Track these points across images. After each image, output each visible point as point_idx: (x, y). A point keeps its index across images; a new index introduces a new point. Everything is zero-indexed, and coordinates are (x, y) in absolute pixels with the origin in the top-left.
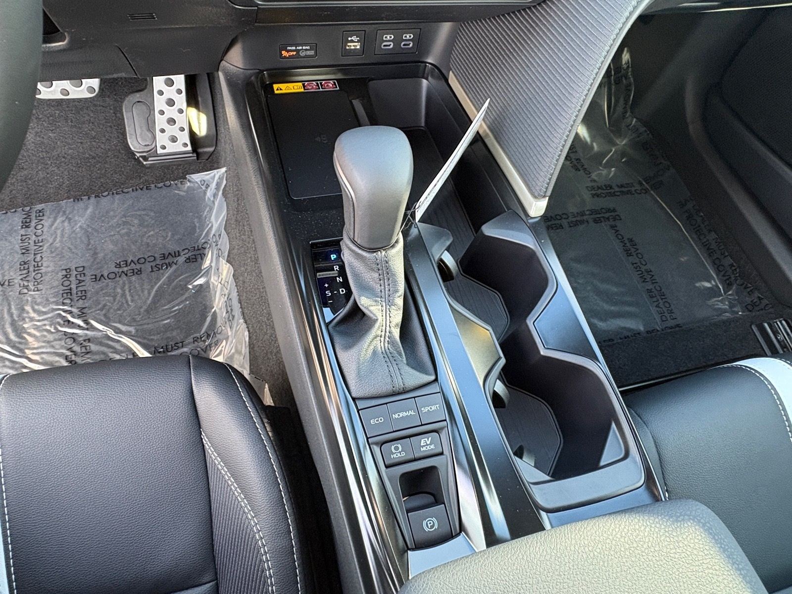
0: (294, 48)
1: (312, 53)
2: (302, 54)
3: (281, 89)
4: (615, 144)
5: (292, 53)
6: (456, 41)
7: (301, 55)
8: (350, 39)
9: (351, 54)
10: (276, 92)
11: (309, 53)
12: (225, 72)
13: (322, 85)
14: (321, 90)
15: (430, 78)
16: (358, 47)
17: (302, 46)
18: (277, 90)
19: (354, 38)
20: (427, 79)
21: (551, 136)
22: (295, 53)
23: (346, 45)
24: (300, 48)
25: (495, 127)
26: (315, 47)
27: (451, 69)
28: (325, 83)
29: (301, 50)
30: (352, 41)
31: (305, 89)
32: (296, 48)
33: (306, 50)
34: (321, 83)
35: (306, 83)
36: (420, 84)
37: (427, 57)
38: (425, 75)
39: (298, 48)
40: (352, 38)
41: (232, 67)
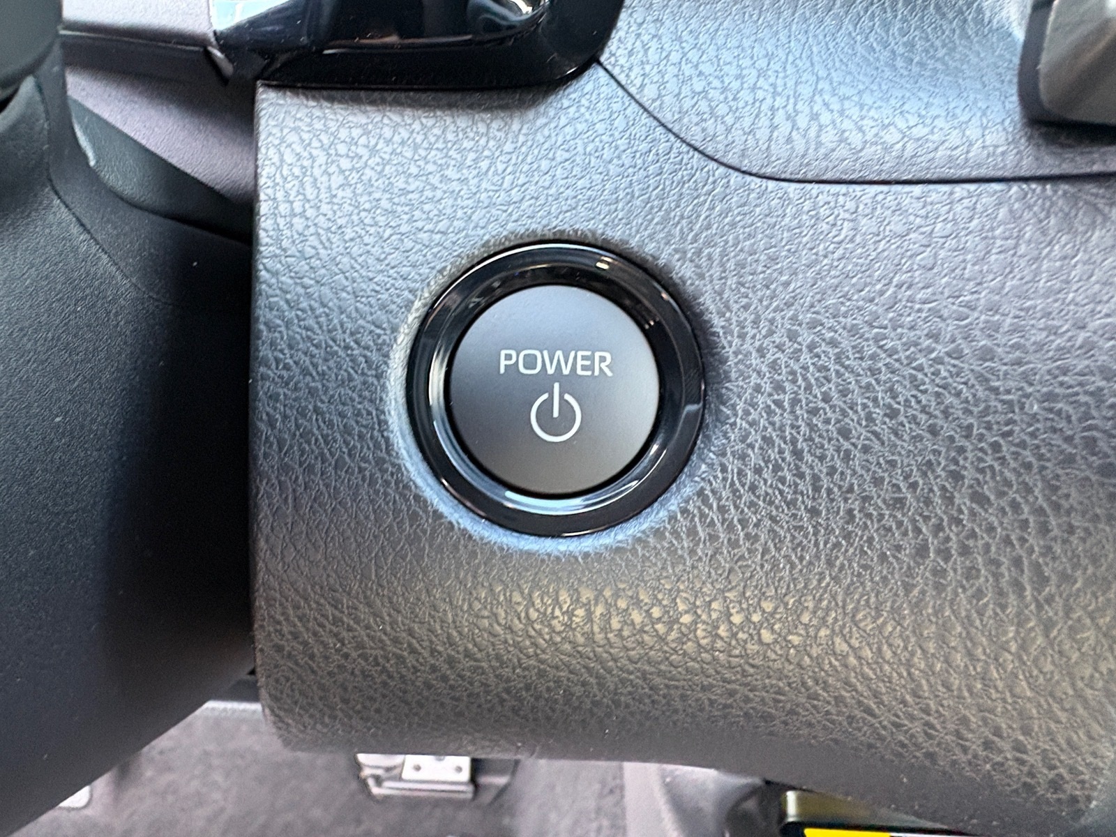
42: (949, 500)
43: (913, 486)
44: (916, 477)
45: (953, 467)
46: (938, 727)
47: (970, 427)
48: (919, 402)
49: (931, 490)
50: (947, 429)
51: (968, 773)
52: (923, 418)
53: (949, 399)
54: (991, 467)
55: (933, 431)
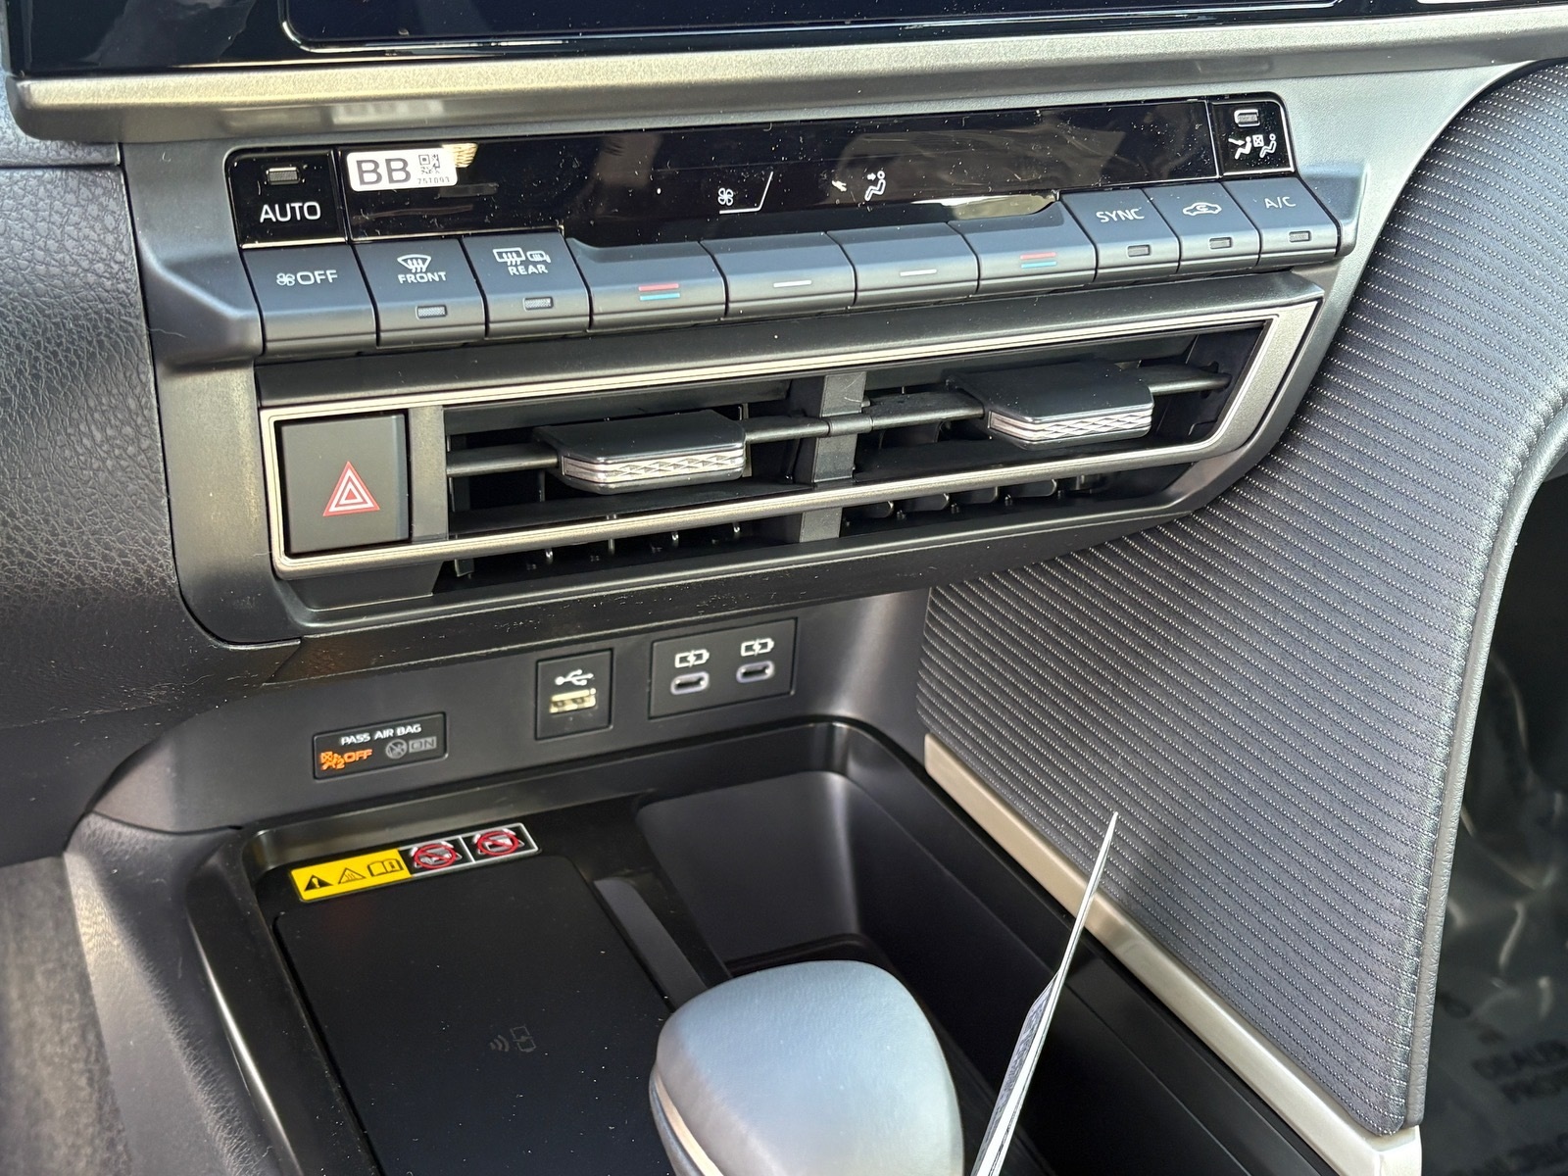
0: (364, 737)
1: (430, 743)
2: (393, 752)
3: (322, 884)
4: (1520, 892)
5: (355, 756)
6: (926, 642)
7: (390, 755)
8: (560, 681)
9: (567, 729)
10: (307, 896)
11: (416, 746)
12: (99, 853)
13: (473, 848)
14: (474, 862)
15: (853, 767)
16: (591, 702)
17: (394, 728)
18: (310, 886)
19: (577, 677)
20: (843, 772)
21: (1370, 908)
22: (366, 753)
23: (549, 703)
24: (388, 733)
25: (1146, 901)
26: (440, 724)
27: (927, 730)
28: (484, 838)
29: (389, 739)
30: (569, 687)
31: (412, 870)
32: (372, 735)
33: (408, 737)
34: (468, 840)
35: (414, 849)
36: (822, 794)
37: (830, 702)
38: (837, 761)
39: (378, 735)
40: (569, 678)
41: (127, 831)
42: (35, 394)
43: (14, 388)
44: (14, 380)
45: (34, 371)
46: (74, 554)
47: (39, 342)
48: (7, 330)
49: (25, 389)
50: (24, 344)
51: (104, 583)
52: (11, 341)
53: (25, 325)
54: (55, 368)
55: (19, 348)
